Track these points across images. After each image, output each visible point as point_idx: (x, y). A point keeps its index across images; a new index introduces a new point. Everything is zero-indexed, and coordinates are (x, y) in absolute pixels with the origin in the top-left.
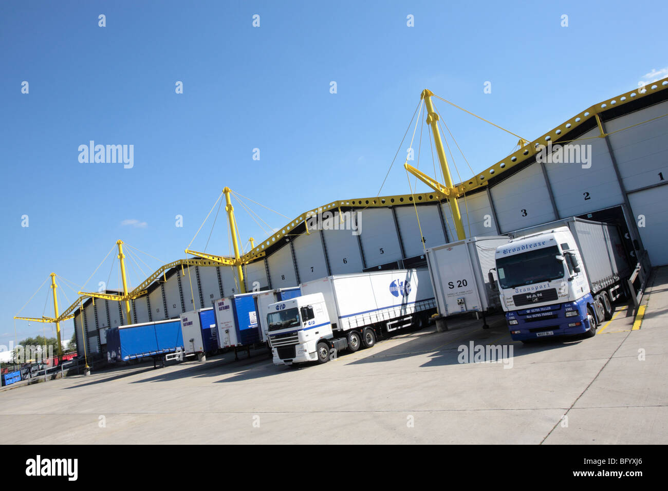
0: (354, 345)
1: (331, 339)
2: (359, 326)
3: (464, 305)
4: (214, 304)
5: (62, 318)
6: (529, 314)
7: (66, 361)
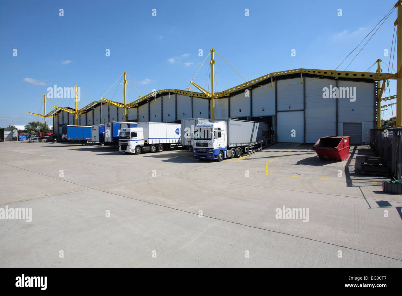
0: (153, 150)
1: (143, 146)
2: (157, 143)
3: (190, 143)
4: (105, 123)
5: (47, 116)
6: (199, 150)
7: (48, 135)
